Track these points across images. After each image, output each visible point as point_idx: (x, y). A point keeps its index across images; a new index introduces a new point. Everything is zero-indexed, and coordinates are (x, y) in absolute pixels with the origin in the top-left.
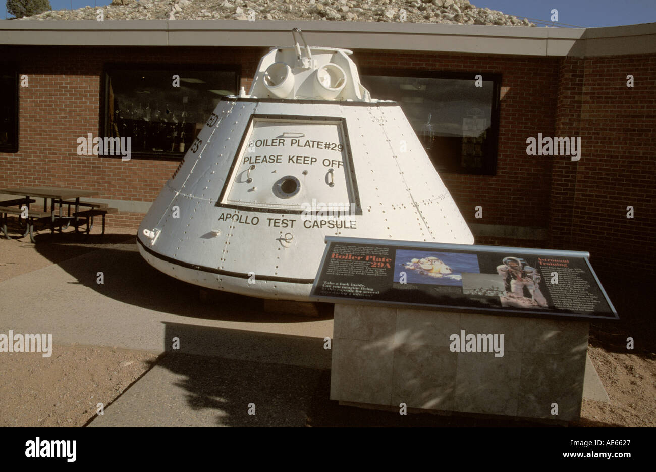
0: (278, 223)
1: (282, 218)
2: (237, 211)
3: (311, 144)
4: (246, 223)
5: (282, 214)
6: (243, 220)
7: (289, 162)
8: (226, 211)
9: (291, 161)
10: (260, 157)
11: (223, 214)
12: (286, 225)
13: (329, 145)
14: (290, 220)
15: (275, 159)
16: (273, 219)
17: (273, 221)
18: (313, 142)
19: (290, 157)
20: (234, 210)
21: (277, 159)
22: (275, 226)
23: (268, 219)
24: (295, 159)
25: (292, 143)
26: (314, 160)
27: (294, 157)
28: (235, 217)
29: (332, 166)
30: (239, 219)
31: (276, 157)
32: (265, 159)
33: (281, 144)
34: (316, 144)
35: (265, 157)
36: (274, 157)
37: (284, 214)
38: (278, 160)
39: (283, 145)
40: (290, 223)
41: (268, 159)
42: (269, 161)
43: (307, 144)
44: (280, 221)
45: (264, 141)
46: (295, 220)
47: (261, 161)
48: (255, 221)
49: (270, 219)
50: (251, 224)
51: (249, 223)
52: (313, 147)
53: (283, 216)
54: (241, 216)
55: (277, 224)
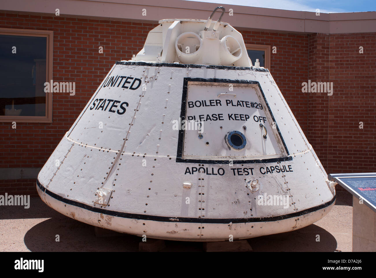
0: (241, 171)
1: (243, 167)
2: (201, 164)
3: (241, 103)
4: (213, 174)
5: (242, 164)
6: (210, 171)
7: (230, 119)
8: (191, 165)
9: (231, 118)
10: (203, 115)
11: (188, 168)
12: (247, 173)
13: (253, 104)
14: (249, 169)
15: (217, 117)
16: (236, 169)
17: (236, 171)
18: (243, 102)
19: (229, 115)
20: (198, 164)
21: (219, 117)
22: (239, 174)
23: (231, 169)
24: (233, 116)
25: (227, 104)
26: (247, 117)
27: (232, 115)
28: (202, 170)
29: (260, 122)
30: (206, 171)
31: (217, 115)
32: (208, 118)
33: (219, 104)
34: (244, 103)
35: (208, 115)
36: (216, 115)
37: (243, 164)
38: (221, 118)
39: (221, 105)
40: (250, 171)
41: (212, 118)
42: (213, 119)
43: (239, 104)
44: (242, 170)
45: (202, 101)
46: (253, 169)
47: (205, 119)
48: (221, 172)
49: (234, 169)
50: (218, 174)
51: (217, 174)
52: (243, 106)
53: (243, 165)
54: (207, 168)
55: (240, 173)
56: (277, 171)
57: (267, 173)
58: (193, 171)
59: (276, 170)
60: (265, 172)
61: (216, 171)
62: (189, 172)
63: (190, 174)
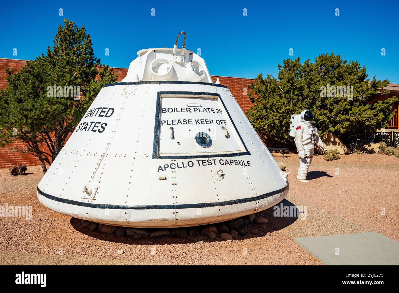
0: (205, 163)
1: (207, 160)
2: (174, 160)
4: (184, 167)
6: (180, 165)
7: (197, 124)
9: (198, 123)
10: (175, 120)
15: (187, 121)
19: (196, 120)
22: (203, 165)
23: (197, 161)
24: (200, 121)
25: (195, 110)
26: (211, 121)
27: (198, 120)
29: (222, 124)
32: (179, 122)
34: (210, 110)
35: (179, 120)
36: (186, 120)
37: (209, 158)
38: (190, 123)
39: (190, 112)
41: (182, 122)
42: (183, 123)
43: (205, 110)
47: (177, 123)
48: (191, 164)
51: (187, 167)
52: (209, 112)
54: (178, 164)
56: (235, 164)
57: (226, 164)
58: (165, 168)
59: (234, 162)
60: (224, 164)
61: (186, 165)
62: (162, 169)
63: (163, 170)
